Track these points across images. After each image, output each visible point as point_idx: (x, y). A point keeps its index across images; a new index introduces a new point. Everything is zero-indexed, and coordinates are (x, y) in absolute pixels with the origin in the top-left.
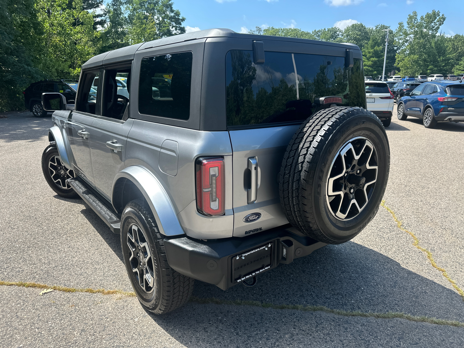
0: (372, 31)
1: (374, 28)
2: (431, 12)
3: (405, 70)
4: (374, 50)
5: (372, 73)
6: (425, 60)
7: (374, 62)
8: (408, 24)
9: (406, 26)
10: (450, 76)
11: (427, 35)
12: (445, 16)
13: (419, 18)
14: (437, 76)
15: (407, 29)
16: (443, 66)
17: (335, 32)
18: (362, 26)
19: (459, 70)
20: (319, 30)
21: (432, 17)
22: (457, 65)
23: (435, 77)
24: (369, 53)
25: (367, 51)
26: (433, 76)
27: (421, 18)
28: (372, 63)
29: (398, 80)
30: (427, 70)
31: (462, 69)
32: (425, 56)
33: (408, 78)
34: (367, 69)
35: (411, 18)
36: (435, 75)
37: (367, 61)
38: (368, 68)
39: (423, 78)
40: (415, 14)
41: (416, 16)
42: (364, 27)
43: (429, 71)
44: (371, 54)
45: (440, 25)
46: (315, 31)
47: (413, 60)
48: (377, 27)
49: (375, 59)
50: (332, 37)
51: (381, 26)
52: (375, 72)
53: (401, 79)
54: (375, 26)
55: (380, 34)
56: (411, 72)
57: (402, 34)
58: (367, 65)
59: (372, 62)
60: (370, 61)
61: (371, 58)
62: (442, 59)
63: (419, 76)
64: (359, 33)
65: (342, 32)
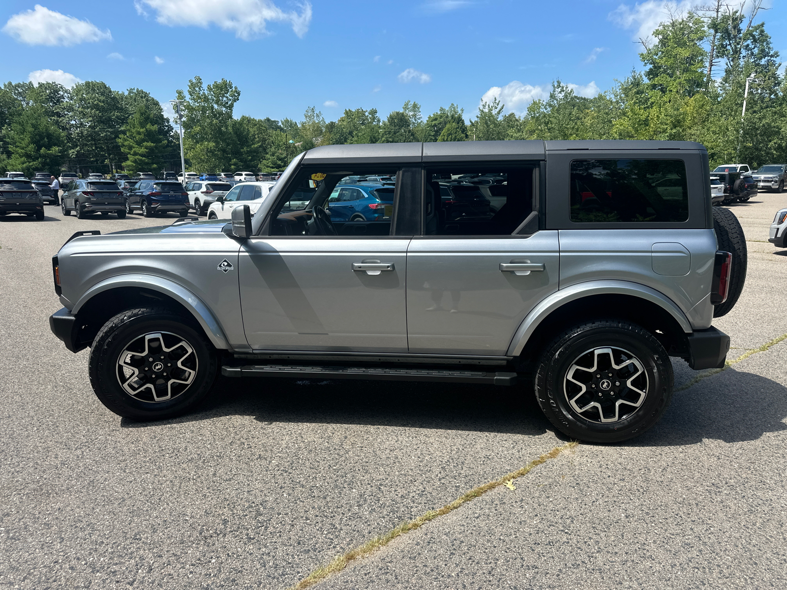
0: (122, 97)
1: (126, 93)
2: (220, 81)
3: (198, 164)
4: (146, 130)
5: (149, 167)
6: (224, 151)
7: (150, 149)
8: (191, 95)
9: (188, 97)
10: (262, 174)
11: (221, 113)
12: (239, 89)
13: (205, 86)
14: (246, 175)
15: (191, 102)
16: (251, 161)
17: (57, 91)
18: (106, 87)
19: (268, 167)
20: (19, 83)
21: (223, 88)
22: (263, 159)
23: (244, 176)
24: (139, 133)
25: (133, 131)
26: (241, 175)
27: (208, 88)
28: (147, 151)
29: (194, 179)
30: (230, 165)
31: (271, 165)
32: (222, 144)
33: (208, 177)
34: (141, 160)
35: (193, 86)
36: (244, 173)
37: (136, 146)
38: (141, 158)
39: (229, 177)
40: (199, 80)
41: (201, 83)
42: (109, 88)
43: (233, 167)
44: (142, 136)
45: (235, 101)
46: (9, 83)
47: (208, 149)
48: (130, 92)
49: (149, 144)
50: (50, 98)
51: (137, 91)
52: (155, 166)
53: (199, 178)
54: (127, 90)
55: (138, 104)
56: (208, 167)
57: (184, 108)
58: (138, 153)
59: (146, 148)
60: (142, 147)
61: (144, 142)
62: (247, 150)
63: (222, 174)
64: (102, 98)
65: (70, 93)
